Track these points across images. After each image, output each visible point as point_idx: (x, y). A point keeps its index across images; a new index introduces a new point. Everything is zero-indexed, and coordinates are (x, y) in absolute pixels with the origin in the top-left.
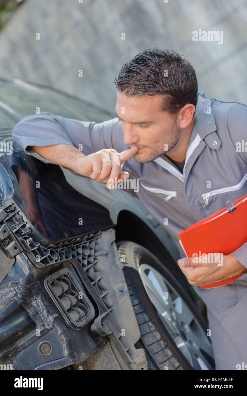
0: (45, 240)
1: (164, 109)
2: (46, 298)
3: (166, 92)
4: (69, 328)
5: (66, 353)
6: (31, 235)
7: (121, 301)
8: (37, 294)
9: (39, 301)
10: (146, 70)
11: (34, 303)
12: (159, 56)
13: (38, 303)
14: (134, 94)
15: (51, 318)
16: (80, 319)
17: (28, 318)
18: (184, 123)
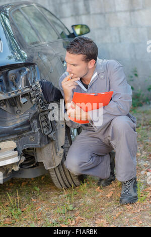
0: (45, 101)
1: (83, 61)
2: (38, 121)
3: (85, 54)
4: (42, 134)
5: (38, 143)
6: (41, 98)
7: (61, 129)
8: (36, 119)
9: (36, 121)
10: (78, 45)
11: (34, 122)
12: (84, 40)
13: (35, 122)
14: (72, 53)
15: (38, 129)
16: (46, 132)
17: (30, 127)
18: (90, 67)
